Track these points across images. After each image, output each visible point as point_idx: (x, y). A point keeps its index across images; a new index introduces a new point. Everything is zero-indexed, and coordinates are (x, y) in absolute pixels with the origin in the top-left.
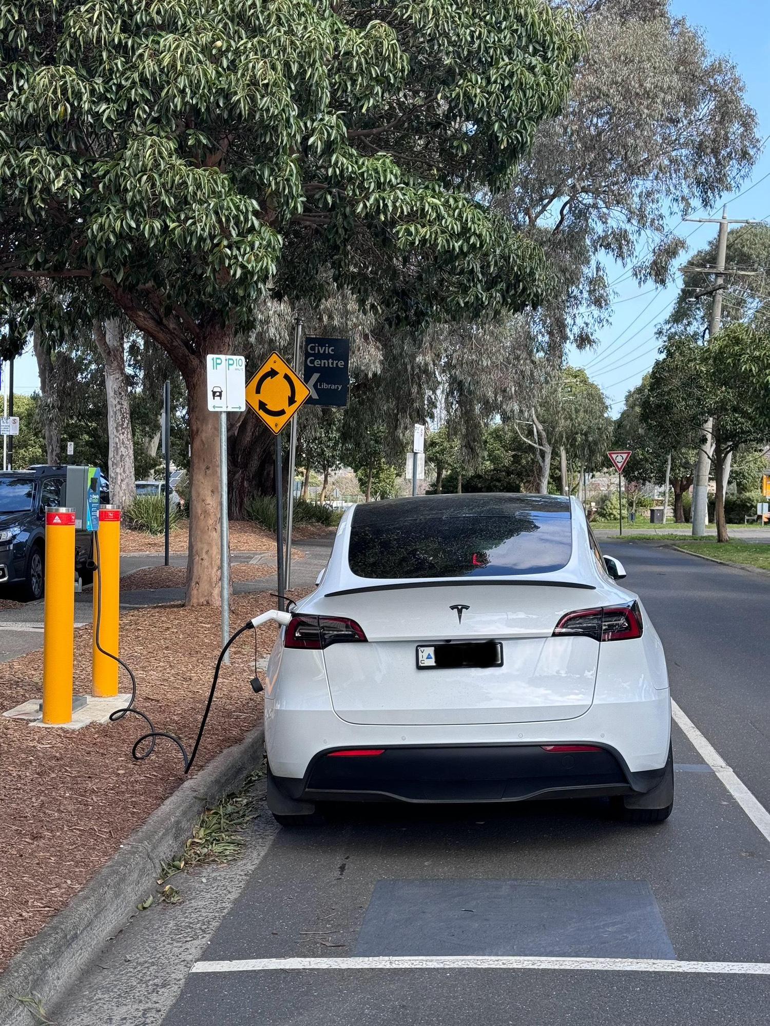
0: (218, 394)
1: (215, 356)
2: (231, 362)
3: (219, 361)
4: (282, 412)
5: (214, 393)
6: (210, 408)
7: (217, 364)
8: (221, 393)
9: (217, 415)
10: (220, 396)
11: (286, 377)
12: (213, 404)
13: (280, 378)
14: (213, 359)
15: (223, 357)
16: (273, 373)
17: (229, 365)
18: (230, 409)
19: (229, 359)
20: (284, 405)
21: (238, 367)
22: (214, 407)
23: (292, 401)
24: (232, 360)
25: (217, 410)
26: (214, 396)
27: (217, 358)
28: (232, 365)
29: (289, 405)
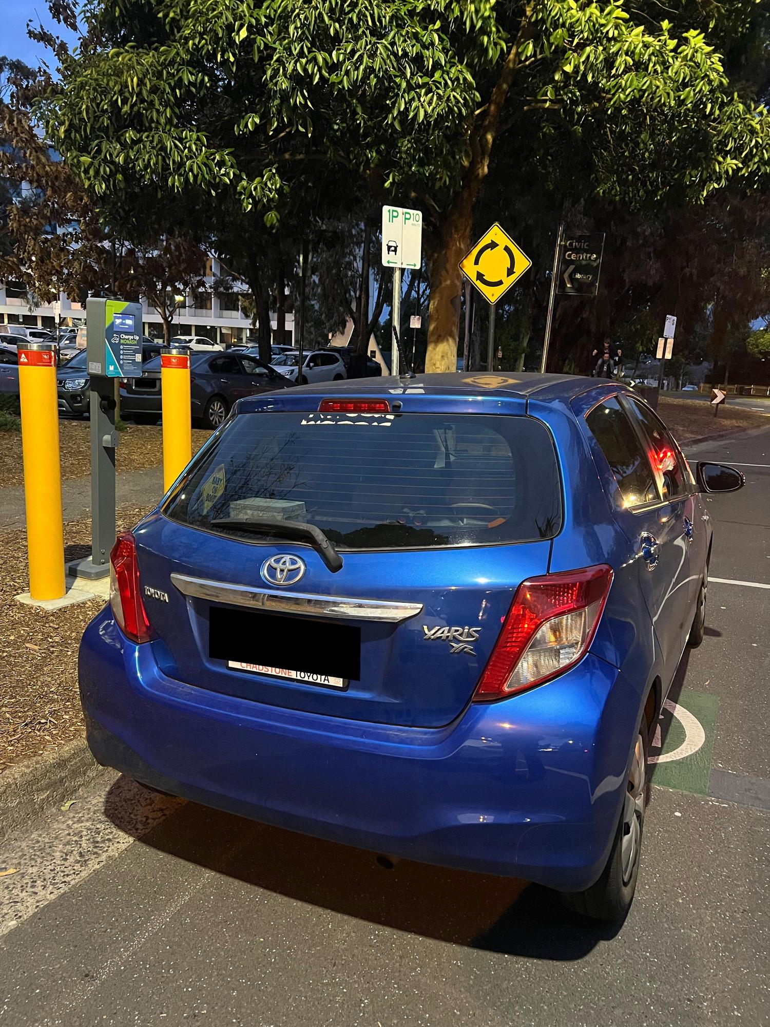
0: (393, 249)
1: (392, 208)
2: (408, 216)
3: (395, 214)
4: (500, 283)
5: (389, 247)
6: (385, 263)
7: (393, 217)
8: (396, 248)
9: (391, 270)
10: (395, 251)
11: (507, 249)
12: (387, 259)
13: (500, 249)
14: (389, 211)
15: (400, 210)
16: (493, 245)
17: (406, 219)
18: (404, 266)
19: (406, 213)
20: (502, 275)
21: (415, 222)
22: (388, 262)
23: (510, 272)
24: (409, 213)
25: (391, 265)
26: (389, 250)
27: (393, 211)
28: (409, 219)
29: (508, 276)
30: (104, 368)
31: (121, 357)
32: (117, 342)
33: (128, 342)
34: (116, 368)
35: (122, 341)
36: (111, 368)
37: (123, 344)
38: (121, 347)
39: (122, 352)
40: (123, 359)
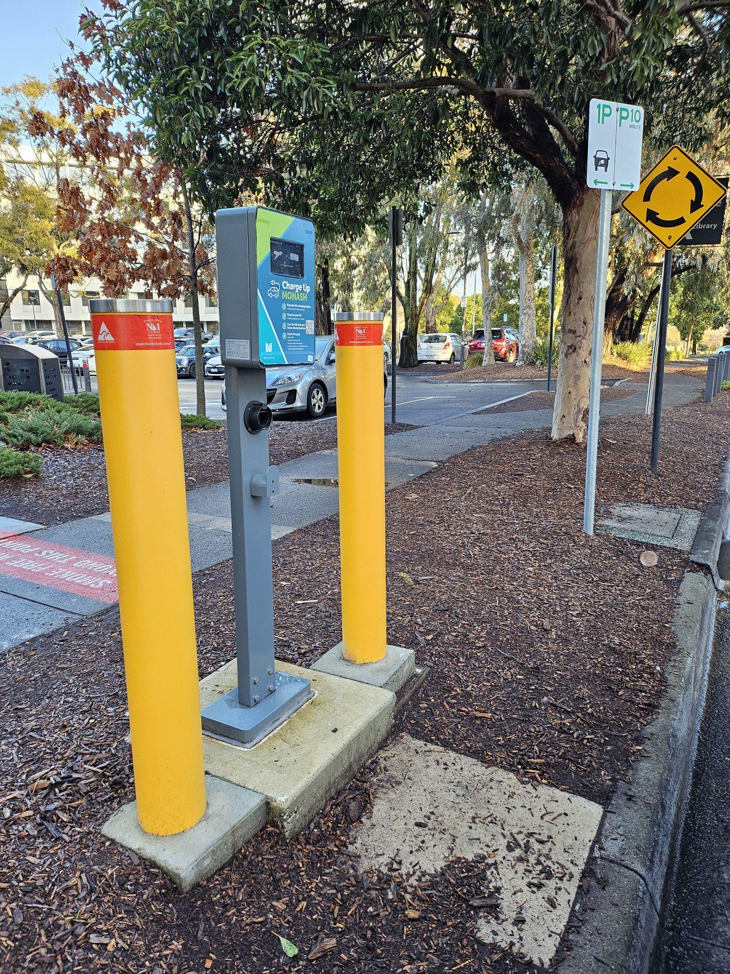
0: (603, 163)
1: (603, 102)
2: (624, 114)
3: (607, 111)
4: (681, 221)
5: (597, 160)
6: (590, 184)
7: (604, 115)
8: (607, 161)
9: (599, 194)
10: (606, 165)
12: (594, 178)
13: (681, 177)
14: (599, 106)
15: (614, 105)
17: (621, 118)
18: (618, 187)
19: (622, 109)
20: (685, 212)
21: (634, 123)
22: (596, 182)
24: (626, 110)
25: (599, 186)
26: (597, 164)
27: (605, 106)
28: (626, 118)
29: (691, 212)
30: (254, 348)
31: (284, 326)
32: (277, 296)
33: (293, 297)
34: (275, 348)
35: (285, 295)
36: (269, 348)
37: (287, 301)
38: (284, 307)
39: (284, 316)
40: (287, 331)
